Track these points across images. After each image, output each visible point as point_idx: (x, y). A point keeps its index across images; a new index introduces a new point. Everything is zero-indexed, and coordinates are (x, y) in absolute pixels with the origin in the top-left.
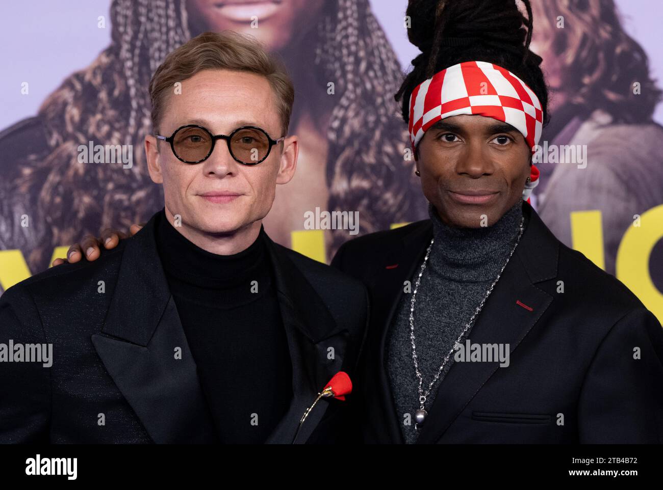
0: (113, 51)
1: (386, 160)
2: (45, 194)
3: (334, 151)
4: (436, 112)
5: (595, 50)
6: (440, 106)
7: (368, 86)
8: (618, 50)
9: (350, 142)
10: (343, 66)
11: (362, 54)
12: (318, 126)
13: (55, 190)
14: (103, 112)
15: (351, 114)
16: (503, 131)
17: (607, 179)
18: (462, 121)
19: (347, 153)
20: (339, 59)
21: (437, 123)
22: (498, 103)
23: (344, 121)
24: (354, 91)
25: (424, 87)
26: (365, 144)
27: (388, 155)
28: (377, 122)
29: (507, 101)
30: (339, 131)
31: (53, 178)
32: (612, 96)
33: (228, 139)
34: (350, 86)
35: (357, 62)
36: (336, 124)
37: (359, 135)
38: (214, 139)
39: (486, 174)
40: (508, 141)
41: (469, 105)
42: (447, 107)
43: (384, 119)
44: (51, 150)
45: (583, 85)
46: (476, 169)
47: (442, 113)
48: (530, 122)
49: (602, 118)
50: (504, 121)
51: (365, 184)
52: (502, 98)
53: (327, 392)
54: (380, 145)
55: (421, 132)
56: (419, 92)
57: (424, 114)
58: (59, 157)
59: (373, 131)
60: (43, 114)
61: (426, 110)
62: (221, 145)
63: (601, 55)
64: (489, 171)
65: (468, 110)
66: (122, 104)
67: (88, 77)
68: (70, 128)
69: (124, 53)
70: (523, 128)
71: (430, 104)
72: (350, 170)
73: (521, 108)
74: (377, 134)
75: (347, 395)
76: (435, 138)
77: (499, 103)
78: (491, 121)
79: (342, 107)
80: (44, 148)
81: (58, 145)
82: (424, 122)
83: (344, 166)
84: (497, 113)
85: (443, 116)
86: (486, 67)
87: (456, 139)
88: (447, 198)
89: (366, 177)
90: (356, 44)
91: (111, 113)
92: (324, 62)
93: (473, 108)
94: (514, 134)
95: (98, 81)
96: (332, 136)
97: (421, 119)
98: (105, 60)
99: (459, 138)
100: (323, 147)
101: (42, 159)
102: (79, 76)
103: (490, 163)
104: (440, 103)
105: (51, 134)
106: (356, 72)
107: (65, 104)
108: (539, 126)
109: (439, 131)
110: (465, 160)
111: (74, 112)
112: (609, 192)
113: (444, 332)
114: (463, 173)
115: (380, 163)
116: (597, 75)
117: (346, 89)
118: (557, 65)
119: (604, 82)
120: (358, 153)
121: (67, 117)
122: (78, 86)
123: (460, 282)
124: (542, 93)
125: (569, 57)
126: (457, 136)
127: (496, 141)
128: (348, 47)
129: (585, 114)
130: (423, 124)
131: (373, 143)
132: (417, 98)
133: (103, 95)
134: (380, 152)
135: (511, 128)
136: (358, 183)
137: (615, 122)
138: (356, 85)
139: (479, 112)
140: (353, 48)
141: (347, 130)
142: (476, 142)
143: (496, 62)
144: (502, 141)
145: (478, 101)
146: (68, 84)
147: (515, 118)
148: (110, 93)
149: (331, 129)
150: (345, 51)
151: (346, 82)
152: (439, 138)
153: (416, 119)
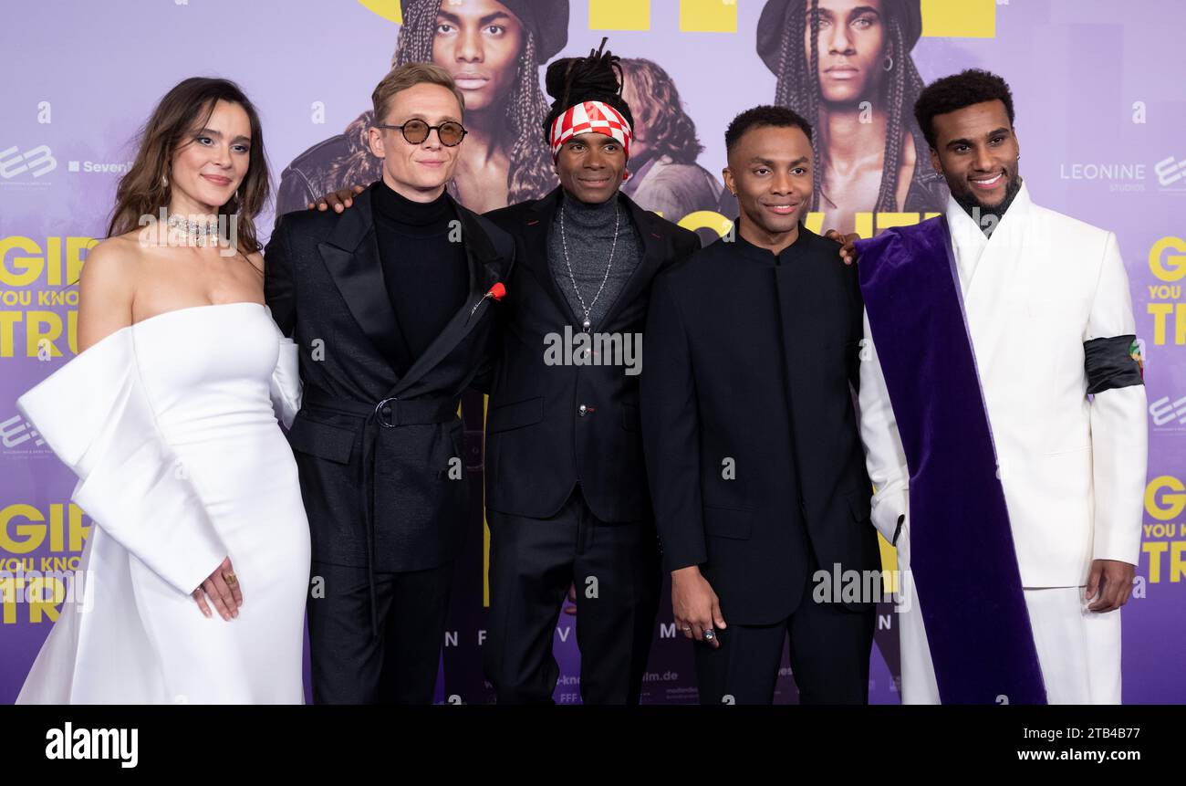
1: (543, 175)
2: (345, 180)
3: (513, 167)
4: (570, 132)
5: (665, 120)
6: (572, 129)
7: (535, 131)
8: (679, 122)
9: (522, 163)
10: (521, 119)
11: (533, 113)
12: (505, 153)
15: (524, 147)
16: (611, 143)
17: (668, 195)
18: (585, 136)
19: (520, 169)
20: (520, 115)
21: (570, 139)
22: (607, 125)
23: (520, 150)
24: (527, 134)
25: (561, 119)
26: (532, 164)
27: (544, 171)
28: (539, 152)
29: (613, 124)
30: (517, 156)
31: (351, 171)
32: (673, 147)
33: (438, 129)
34: (525, 131)
35: (530, 117)
36: (515, 152)
37: (528, 159)
38: (430, 129)
39: (602, 168)
40: (614, 149)
41: (590, 127)
42: (576, 129)
43: (543, 151)
44: (351, 155)
45: (658, 140)
46: (596, 164)
47: (574, 132)
48: (626, 138)
49: (667, 159)
50: (611, 137)
51: (530, 188)
52: (609, 122)
53: (489, 294)
54: (539, 166)
55: (560, 145)
56: (558, 121)
57: (562, 134)
58: (355, 159)
59: (536, 157)
60: (347, 134)
61: (563, 132)
62: (434, 133)
63: (669, 124)
64: (603, 165)
65: (590, 130)
68: (362, 143)
70: (622, 140)
71: (565, 128)
72: (521, 179)
73: (621, 129)
74: (539, 159)
75: (501, 298)
76: (569, 148)
78: (604, 136)
79: (520, 142)
80: (346, 154)
81: (355, 152)
82: (562, 139)
83: (518, 175)
84: (606, 131)
85: (575, 134)
86: (598, 105)
87: (583, 148)
88: (578, 185)
89: (530, 183)
90: (530, 107)
92: (511, 116)
93: (592, 128)
94: (617, 144)
96: (513, 158)
97: (560, 138)
99: (585, 147)
100: (508, 165)
101: (345, 160)
102: (369, 114)
103: (603, 161)
104: (572, 127)
105: (351, 146)
106: (528, 123)
107: (361, 129)
108: (630, 140)
109: (572, 143)
110: (589, 159)
111: (365, 134)
112: (668, 202)
114: (587, 167)
115: (539, 176)
116: (665, 135)
117: (522, 132)
118: (644, 128)
119: (669, 139)
120: (527, 169)
121: (361, 136)
122: (369, 119)
124: (631, 121)
125: (651, 124)
126: (583, 146)
127: (607, 149)
128: (525, 108)
129: (657, 157)
131: (536, 164)
132: (557, 126)
134: (539, 170)
135: (616, 141)
136: (525, 186)
137: (673, 163)
138: (528, 131)
139: (596, 131)
140: (528, 109)
141: (521, 155)
142: (595, 148)
143: (604, 102)
144: (610, 149)
145: (596, 123)
146: (363, 118)
147: (618, 134)
149: (513, 154)
150: (523, 111)
151: (523, 128)
152: (572, 148)
153: (556, 138)
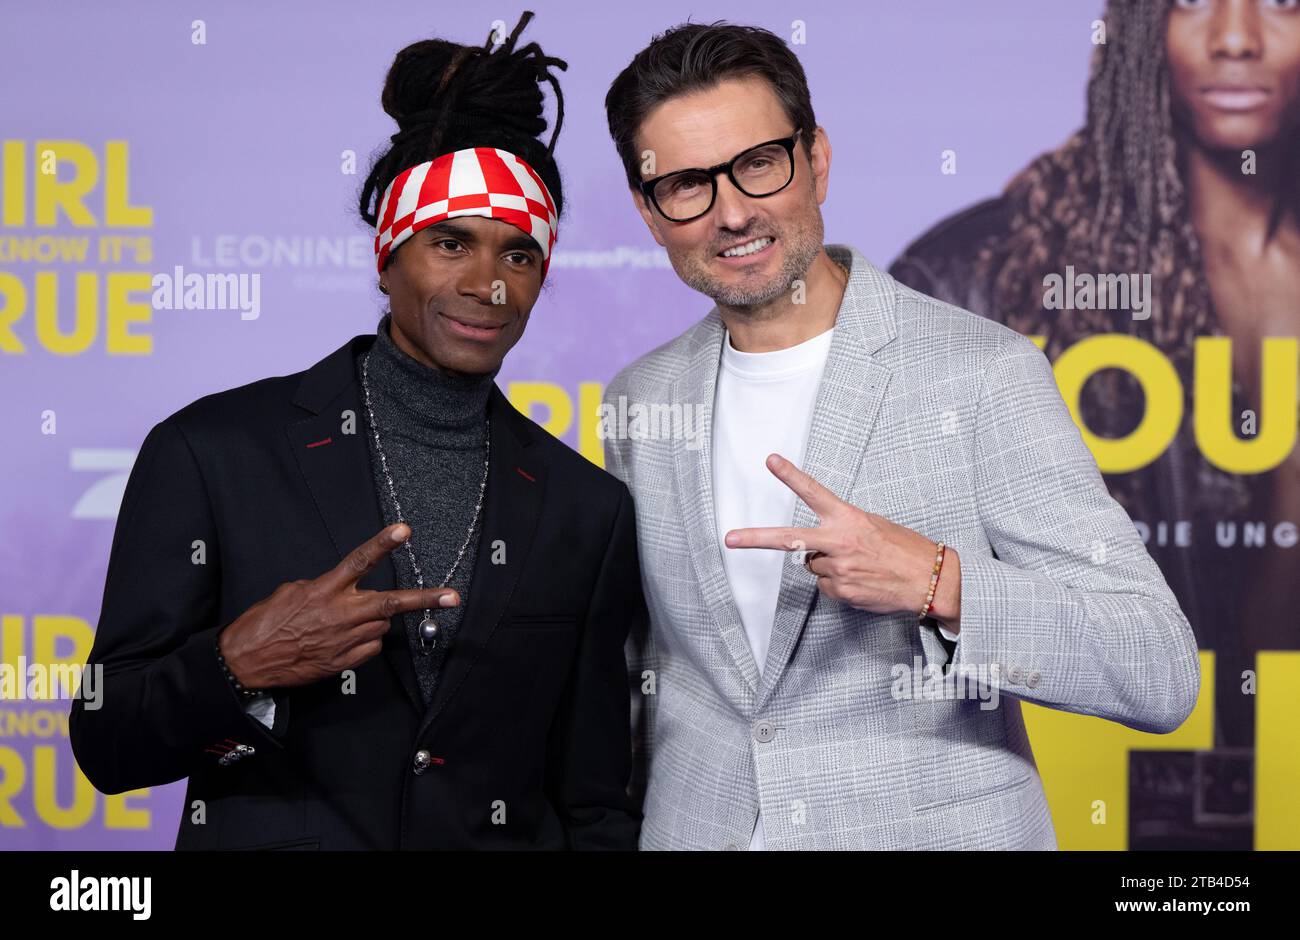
0: (1086, 133)
4: (438, 208)
6: (446, 201)
13: (1013, 277)
14: (1072, 196)
16: (524, 247)
21: (438, 224)
25: (419, 175)
29: (534, 208)
31: (1013, 263)
40: (524, 261)
41: (489, 205)
42: (456, 203)
44: (1013, 233)
47: (449, 210)
50: (529, 234)
52: (528, 202)
55: (408, 231)
56: (410, 178)
57: (417, 208)
58: (1020, 241)
61: (422, 202)
65: (486, 211)
66: (1092, 190)
67: (1058, 159)
69: (1099, 135)
70: (544, 242)
71: (425, 198)
73: (547, 220)
76: (429, 243)
77: (525, 209)
80: (1005, 232)
81: (1020, 229)
82: (417, 220)
84: (522, 221)
85: (451, 214)
86: (508, 159)
87: (459, 248)
91: (1080, 199)
93: (495, 209)
94: (534, 252)
95: (1067, 163)
97: (412, 215)
98: (1077, 142)
99: (463, 247)
102: (1048, 157)
104: (446, 197)
105: (1013, 217)
107: (1031, 187)
109: (438, 234)
111: (1040, 196)
113: (448, 515)
114: (468, 293)
121: (1033, 200)
122: (1047, 168)
123: (453, 448)
126: (461, 245)
127: (510, 258)
130: (415, 222)
132: (406, 188)
133: (1072, 179)
139: (501, 215)
144: (517, 260)
145: (500, 200)
146: (1036, 165)
147: (539, 230)
148: (1080, 177)
152: (436, 244)
153: (400, 214)
